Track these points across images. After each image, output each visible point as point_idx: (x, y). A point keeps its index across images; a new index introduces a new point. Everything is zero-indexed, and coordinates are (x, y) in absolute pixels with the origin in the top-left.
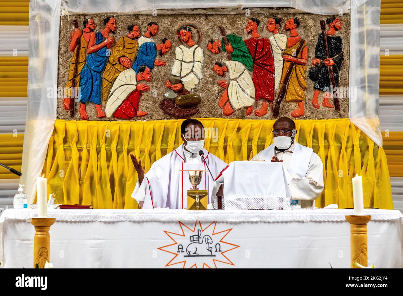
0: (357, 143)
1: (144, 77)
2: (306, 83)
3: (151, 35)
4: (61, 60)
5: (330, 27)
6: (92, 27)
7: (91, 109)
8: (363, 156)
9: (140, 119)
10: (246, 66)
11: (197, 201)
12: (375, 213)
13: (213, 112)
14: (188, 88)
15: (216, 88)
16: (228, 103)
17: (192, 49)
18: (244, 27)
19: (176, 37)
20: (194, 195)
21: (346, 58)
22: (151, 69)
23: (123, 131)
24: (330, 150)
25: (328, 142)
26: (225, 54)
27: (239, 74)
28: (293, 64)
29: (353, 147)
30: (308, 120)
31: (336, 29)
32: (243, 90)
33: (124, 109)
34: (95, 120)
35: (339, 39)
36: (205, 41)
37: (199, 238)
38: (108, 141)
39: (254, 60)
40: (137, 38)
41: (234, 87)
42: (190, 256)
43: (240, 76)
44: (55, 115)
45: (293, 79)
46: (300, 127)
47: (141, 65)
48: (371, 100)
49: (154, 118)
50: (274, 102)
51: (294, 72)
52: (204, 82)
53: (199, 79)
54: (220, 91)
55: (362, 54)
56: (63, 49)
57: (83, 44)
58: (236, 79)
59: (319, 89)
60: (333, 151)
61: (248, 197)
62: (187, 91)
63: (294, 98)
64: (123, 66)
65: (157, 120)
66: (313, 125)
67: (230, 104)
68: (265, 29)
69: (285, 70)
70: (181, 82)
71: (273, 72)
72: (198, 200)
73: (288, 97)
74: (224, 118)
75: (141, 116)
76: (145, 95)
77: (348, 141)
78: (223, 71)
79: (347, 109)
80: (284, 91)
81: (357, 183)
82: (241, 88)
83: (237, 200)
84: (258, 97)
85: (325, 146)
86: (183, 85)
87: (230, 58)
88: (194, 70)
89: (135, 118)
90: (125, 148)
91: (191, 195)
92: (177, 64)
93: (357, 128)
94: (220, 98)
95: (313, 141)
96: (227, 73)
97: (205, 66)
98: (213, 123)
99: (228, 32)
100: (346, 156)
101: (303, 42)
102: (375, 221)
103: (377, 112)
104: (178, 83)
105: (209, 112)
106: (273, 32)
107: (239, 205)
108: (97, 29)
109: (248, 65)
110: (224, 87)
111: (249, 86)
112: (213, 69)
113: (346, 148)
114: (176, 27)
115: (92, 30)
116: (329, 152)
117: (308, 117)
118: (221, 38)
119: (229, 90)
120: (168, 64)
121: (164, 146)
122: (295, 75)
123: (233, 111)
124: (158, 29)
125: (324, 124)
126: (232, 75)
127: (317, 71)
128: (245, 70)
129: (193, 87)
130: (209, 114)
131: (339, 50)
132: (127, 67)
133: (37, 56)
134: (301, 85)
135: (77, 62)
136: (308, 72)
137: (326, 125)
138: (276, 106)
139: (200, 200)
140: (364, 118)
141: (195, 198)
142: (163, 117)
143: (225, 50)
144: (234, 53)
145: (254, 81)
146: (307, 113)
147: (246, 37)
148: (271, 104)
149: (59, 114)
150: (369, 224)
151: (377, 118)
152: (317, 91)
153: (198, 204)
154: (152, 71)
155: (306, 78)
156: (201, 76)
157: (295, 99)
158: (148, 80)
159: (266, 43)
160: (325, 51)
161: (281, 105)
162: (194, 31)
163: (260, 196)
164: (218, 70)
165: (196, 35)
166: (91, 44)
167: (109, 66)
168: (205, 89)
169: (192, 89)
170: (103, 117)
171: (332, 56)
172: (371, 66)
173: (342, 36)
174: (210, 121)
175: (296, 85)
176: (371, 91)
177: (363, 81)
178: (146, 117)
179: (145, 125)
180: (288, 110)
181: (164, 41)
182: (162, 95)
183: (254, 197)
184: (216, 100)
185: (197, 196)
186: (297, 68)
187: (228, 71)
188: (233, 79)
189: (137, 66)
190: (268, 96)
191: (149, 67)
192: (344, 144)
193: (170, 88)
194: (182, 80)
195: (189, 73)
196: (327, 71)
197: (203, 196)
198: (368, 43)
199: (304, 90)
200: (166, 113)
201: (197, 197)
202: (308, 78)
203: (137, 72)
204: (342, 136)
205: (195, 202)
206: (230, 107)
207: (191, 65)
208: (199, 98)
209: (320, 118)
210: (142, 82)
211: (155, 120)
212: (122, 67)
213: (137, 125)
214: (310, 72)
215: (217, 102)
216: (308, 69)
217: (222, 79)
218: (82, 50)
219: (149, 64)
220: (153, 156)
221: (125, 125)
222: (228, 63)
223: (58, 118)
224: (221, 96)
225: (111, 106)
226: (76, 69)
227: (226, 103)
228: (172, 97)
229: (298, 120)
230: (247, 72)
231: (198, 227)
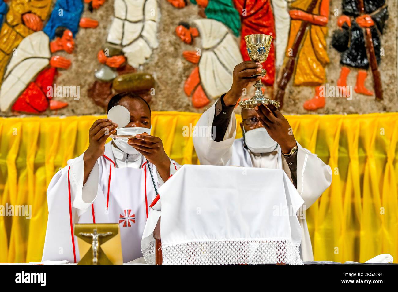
1: (62, 46)
2: (328, 55)
9: (55, 114)
10: (229, 27)
11: (93, 246)
13: (175, 102)
14: (133, 63)
15: (180, 64)
16: (199, 88)
17: (141, 1)
20: (88, 234)
21: (392, 15)
22: (75, 32)
23: (27, 133)
24: (367, 164)
25: (365, 151)
26: (195, 9)
27: (218, 40)
28: (306, 24)
30: (331, 116)
32: (224, 65)
33: (30, 97)
38: (3, 150)
39: (243, 18)
41: (209, 60)
43: (219, 44)
45: (306, 47)
46: (319, 127)
47: (58, 27)
49: (78, 111)
50: (276, 86)
51: (308, 36)
52: (161, 54)
53: (153, 49)
54: (186, 69)
58: (211, 49)
59: (349, 65)
60: (373, 166)
61: (212, 240)
62: (132, 69)
63: (307, 79)
64: (29, 28)
65: (84, 115)
66: (340, 123)
67: (203, 90)
69: (293, 33)
70: (122, 53)
72: (97, 245)
73: (298, 78)
74: (192, 111)
75: (57, 109)
76: (63, 75)
78: (191, 36)
80: (291, 68)
82: (221, 63)
83: (188, 247)
85: (360, 159)
86: (126, 59)
87: (202, 15)
88: (144, 34)
89: (47, 112)
90: (31, 161)
91: (81, 233)
92: (116, 24)
94: (187, 80)
95: (339, 150)
96: (197, 40)
97: (162, 29)
98: (175, 120)
104: (117, 55)
105: (168, 102)
107: (193, 256)
109: (232, 25)
110: (193, 62)
111: (235, 60)
112: (175, 33)
116: (367, 167)
117: (331, 111)
119: (201, 66)
120: (101, 25)
122: (309, 42)
123: (208, 100)
125: (358, 122)
126: (206, 41)
127: (345, 35)
128: (227, 33)
129: (143, 61)
130: (168, 106)
131: (380, 1)
132: (35, 28)
134: (319, 59)
136: (330, 37)
137: (361, 124)
138: (278, 92)
139: (103, 246)
141: (89, 239)
142: (92, 111)
143: (195, 3)
144: (210, 6)
145: (241, 51)
146: (329, 104)
148: (270, 89)
152: (347, 68)
153: (97, 254)
154: (77, 36)
155: (328, 47)
156: (155, 44)
157: (310, 80)
158: (70, 51)
160: (358, 3)
161: (287, 90)
163: (237, 238)
164: (183, 33)
167: (5, 29)
168: (161, 64)
169: (140, 65)
171: (371, 12)
174: (169, 118)
175: (311, 58)
178: (64, 111)
179: (64, 124)
180: (298, 99)
182: (92, 74)
183: (225, 240)
184: (180, 83)
185: (95, 237)
186: (313, 30)
187: (199, 35)
188: (207, 49)
189: (52, 27)
191: (71, 30)
192: (391, 155)
193: (104, 63)
194: (125, 50)
195: (136, 40)
196: (362, 35)
197: (108, 236)
199: (324, 67)
200: (98, 104)
201: (95, 240)
202: (330, 48)
203: (51, 38)
204: (387, 143)
205: (91, 249)
206: (202, 94)
207: (140, 26)
208: (152, 79)
209: (350, 113)
210: (60, 53)
211: (78, 115)
212: (27, 30)
213: (50, 124)
214: (334, 38)
215: (182, 85)
216: (330, 33)
217: (190, 48)
219: (71, 25)
221: (31, 123)
222: (199, 22)
224: (187, 77)
227: (196, 87)
228: (108, 78)
229: (314, 116)
230: (230, 37)
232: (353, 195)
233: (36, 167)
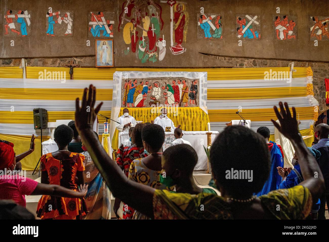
0: (201, 113)
2: (188, 97)
3: (147, 84)
4: (122, 91)
5: (194, 82)
6: (131, 82)
7: (130, 104)
8: (203, 117)
10: (172, 93)
12: (213, 132)
15: (164, 99)
16: (167, 103)
17: (158, 88)
18: (171, 82)
19: (153, 85)
21: (198, 91)
22: (147, 94)
25: (194, 113)
26: (167, 90)
28: (185, 92)
29: (200, 114)
30: (189, 107)
31: (196, 83)
32: (171, 99)
33: (140, 104)
34: (131, 107)
35: (196, 86)
36: (161, 86)
37: (169, 139)
38: (135, 113)
39: (174, 91)
40: (143, 85)
41: (169, 98)
42: (167, 143)
44: (121, 106)
45: (184, 96)
46: (187, 109)
48: (205, 102)
51: (185, 94)
54: (165, 100)
55: (202, 90)
56: (123, 88)
57: (128, 87)
58: (170, 96)
59: (191, 99)
62: (156, 100)
63: (185, 101)
64: (139, 93)
65: (148, 107)
66: (190, 109)
68: (177, 83)
69: (183, 94)
70: (155, 97)
71: (179, 94)
75: (144, 106)
76: (145, 101)
77: (199, 113)
78: (165, 94)
79: (199, 104)
80: (182, 100)
81: (208, 124)
84: (176, 101)
85: (193, 114)
87: (168, 91)
90: (140, 115)
92: (154, 92)
93: (201, 109)
94: (165, 102)
97: (161, 93)
99: (167, 84)
100: (199, 117)
101: (187, 87)
102: (213, 134)
103: (206, 105)
106: (179, 84)
108: (132, 83)
110: (166, 99)
112: (163, 94)
113: (199, 115)
114: (153, 82)
115: (130, 83)
116: (194, 116)
118: (165, 85)
121: (150, 115)
124: (148, 83)
127: (191, 94)
129: (158, 98)
131: (196, 89)
133: (116, 90)
135: (126, 92)
137: (193, 109)
138: (180, 103)
140: (203, 107)
141: (168, 129)
142: (150, 107)
143: (166, 89)
144: (169, 89)
145: (174, 97)
146: (188, 105)
147: (172, 85)
149: (122, 106)
150: (212, 135)
151: (207, 107)
156: (160, 96)
158: (146, 97)
159: (177, 87)
160: (193, 89)
162: (158, 83)
165: (159, 84)
166: (130, 87)
167: (135, 93)
170: (134, 107)
171: (195, 90)
172: (205, 93)
173: (197, 85)
175: (185, 98)
176: (205, 99)
177: (203, 97)
179: (145, 109)
181: (150, 86)
187: (167, 94)
188: (169, 96)
190: (178, 101)
192: (198, 114)
193: (152, 99)
194: (155, 96)
195: (157, 95)
196: (194, 94)
198: (204, 87)
199: (188, 99)
203: (143, 94)
204: (197, 112)
207: (158, 92)
208: (160, 101)
209: (192, 107)
213: (143, 109)
216: (189, 94)
218: (128, 88)
219: (146, 92)
220: (147, 117)
221: (140, 109)
222: (167, 92)
223: (121, 107)
225: (136, 103)
226: (126, 93)
228: (152, 101)
229: (186, 107)
230: (172, 94)
231: (169, 136)
232: (192, 120)
233: (141, 116)
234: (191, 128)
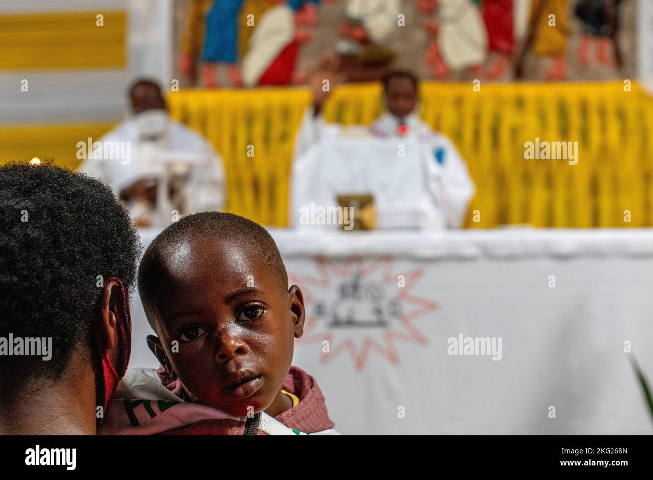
7: (222, 72)
15: (419, 35)
22: (317, 4)
24: (607, 133)
25: (605, 119)
27: (457, 10)
34: (227, 89)
38: (249, 121)
43: (458, 14)
45: (546, 17)
58: (453, 20)
59: (589, 34)
63: (548, 48)
69: (536, 3)
70: (364, 26)
73: (538, 47)
77: (636, 121)
78: (430, 6)
79: (635, 66)
80: (532, 37)
84: (492, 47)
85: (600, 128)
90: (277, 133)
94: (427, 51)
96: (436, 10)
110: (433, 33)
113: (635, 130)
116: (608, 136)
119: (441, 37)
126: (445, 13)
145: (484, 22)
154: (317, 8)
156: (396, 16)
158: (313, 25)
164: (422, 4)
168: (401, 35)
184: (420, 54)
187: (441, 5)
188: (447, 20)
190: (507, 48)
192: (632, 124)
193: (345, 36)
194: (366, 22)
203: (294, 11)
209: (591, 82)
213: (290, 94)
224: (428, 48)
225: (255, 65)
226: (200, 9)
229: (556, 87)
230: (472, 7)
231: (354, 268)
234: (583, 210)
